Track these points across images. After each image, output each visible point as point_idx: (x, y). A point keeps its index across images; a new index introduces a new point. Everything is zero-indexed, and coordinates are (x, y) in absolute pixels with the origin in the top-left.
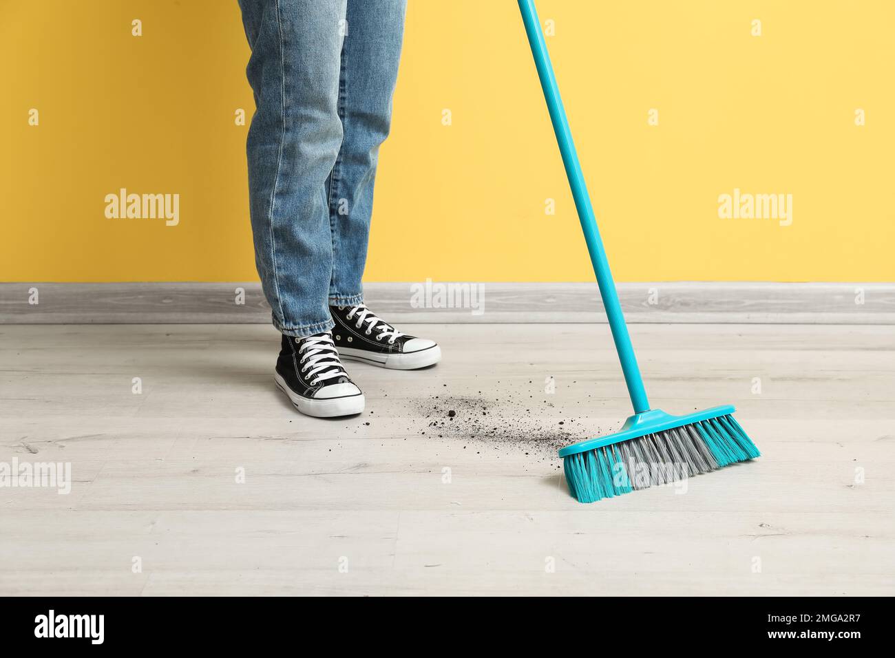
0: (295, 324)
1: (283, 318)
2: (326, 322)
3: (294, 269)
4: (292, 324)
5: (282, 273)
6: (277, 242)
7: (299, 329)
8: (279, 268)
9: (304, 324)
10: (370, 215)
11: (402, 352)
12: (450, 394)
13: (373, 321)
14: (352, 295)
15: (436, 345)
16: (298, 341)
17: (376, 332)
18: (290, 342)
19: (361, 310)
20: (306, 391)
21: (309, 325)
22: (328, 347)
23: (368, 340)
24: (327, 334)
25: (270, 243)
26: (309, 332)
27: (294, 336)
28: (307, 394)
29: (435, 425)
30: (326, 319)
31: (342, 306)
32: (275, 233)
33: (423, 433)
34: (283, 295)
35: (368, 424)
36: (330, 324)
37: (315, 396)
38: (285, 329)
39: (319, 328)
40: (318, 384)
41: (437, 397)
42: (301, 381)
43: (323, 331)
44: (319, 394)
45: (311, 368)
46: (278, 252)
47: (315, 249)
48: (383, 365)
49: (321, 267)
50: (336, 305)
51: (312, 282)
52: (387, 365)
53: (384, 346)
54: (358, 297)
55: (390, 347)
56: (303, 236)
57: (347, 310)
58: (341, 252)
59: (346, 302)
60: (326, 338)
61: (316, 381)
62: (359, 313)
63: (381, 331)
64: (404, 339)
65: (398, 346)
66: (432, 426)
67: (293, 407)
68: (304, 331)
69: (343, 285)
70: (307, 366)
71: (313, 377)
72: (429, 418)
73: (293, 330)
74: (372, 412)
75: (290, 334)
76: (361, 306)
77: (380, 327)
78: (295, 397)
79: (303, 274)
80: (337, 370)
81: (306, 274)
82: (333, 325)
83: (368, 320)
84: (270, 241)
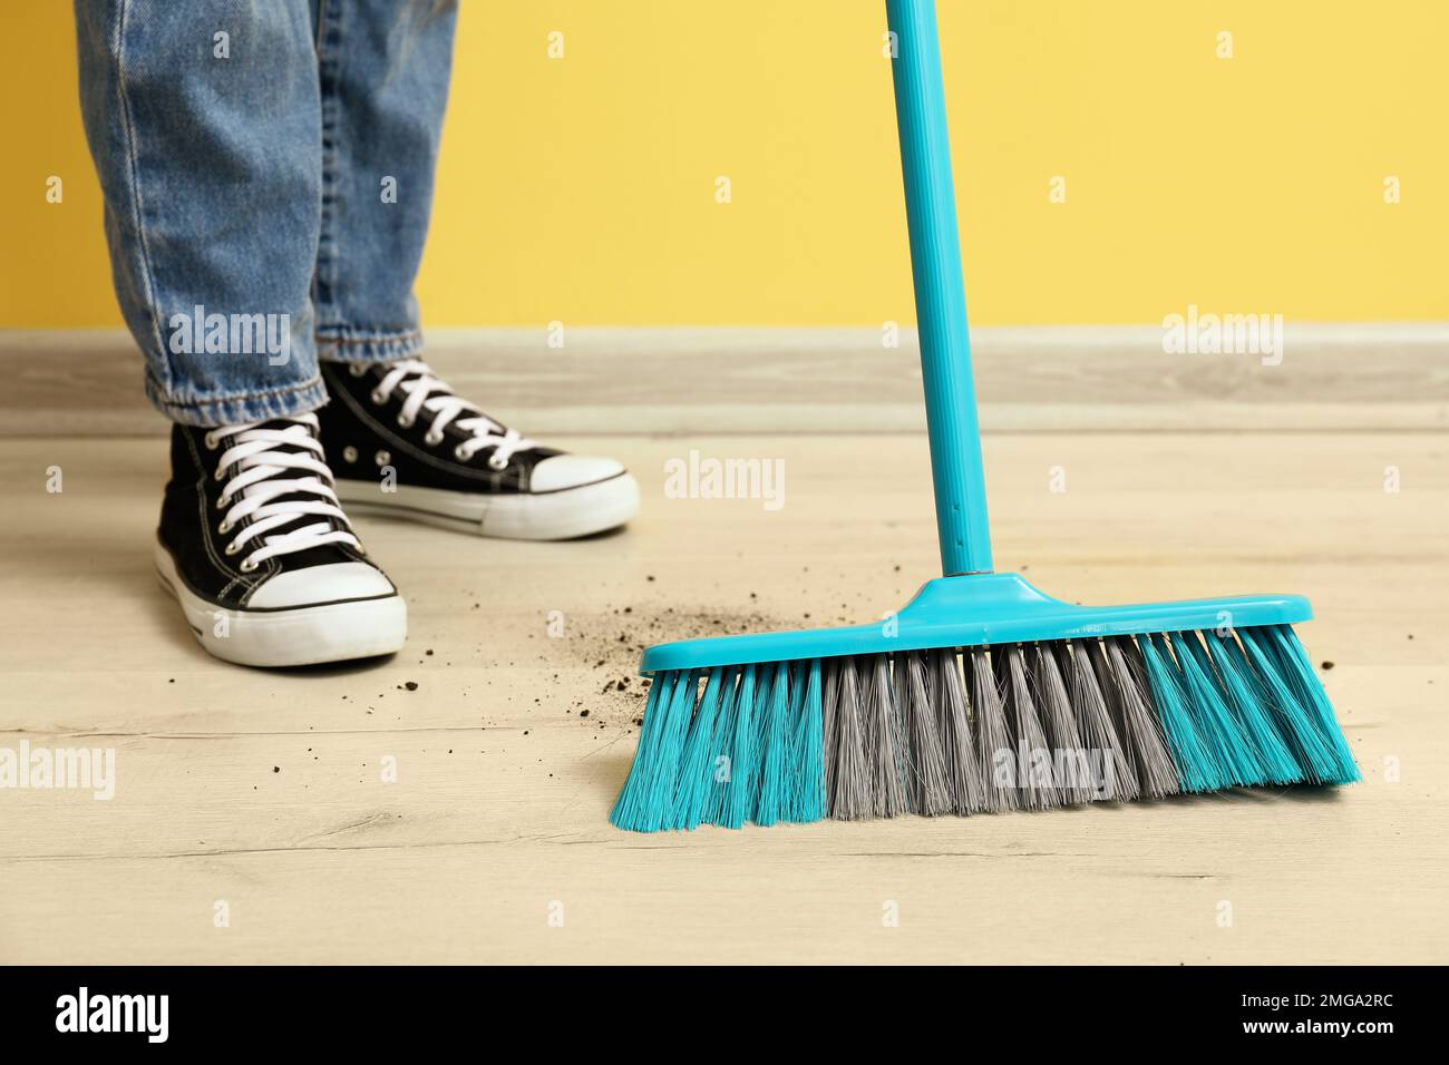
0: (202, 387)
1: (167, 369)
2: (296, 385)
3: (196, 221)
4: (191, 388)
5: (162, 229)
6: (143, 134)
7: (214, 403)
8: (151, 213)
9: (229, 389)
10: (441, 108)
11: (527, 491)
12: (666, 603)
13: (447, 409)
14: (386, 330)
15: (624, 473)
16: (213, 440)
17: (454, 436)
18: (192, 446)
19: (411, 377)
20: (225, 590)
21: (244, 393)
22: (301, 461)
23: (433, 461)
24: (304, 424)
25: (121, 135)
26: (244, 413)
27: (197, 422)
28: (227, 596)
29: (621, 687)
30: (296, 378)
31: (359, 363)
32: (135, 105)
33: (585, 714)
34: (166, 300)
35: (411, 686)
36: (312, 396)
37: (252, 603)
38: (173, 404)
39: (274, 403)
40: (263, 565)
41: (628, 610)
42: (214, 558)
43: (285, 413)
44: (263, 595)
45: (247, 520)
46: (147, 163)
47: (259, 160)
48: (475, 527)
49: (283, 221)
50: (337, 357)
51: (256, 264)
52: (488, 526)
53: (478, 474)
54: (403, 341)
55: (496, 479)
56: (223, 119)
57: (375, 375)
58: (354, 209)
59: (368, 350)
60: (296, 435)
61: (257, 557)
62: (407, 386)
63: (470, 434)
64: (534, 457)
65: (517, 475)
66: (614, 692)
67: (191, 638)
68: (228, 408)
69: (360, 302)
70: (234, 515)
71: (251, 547)
72: (606, 668)
73: (194, 406)
74: (430, 653)
75: (187, 417)
76: (414, 367)
77: (465, 424)
78: (196, 608)
79: (223, 236)
80: (325, 527)
81: (237, 233)
82: (323, 399)
83: (433, 405)
84: (119, 126)
